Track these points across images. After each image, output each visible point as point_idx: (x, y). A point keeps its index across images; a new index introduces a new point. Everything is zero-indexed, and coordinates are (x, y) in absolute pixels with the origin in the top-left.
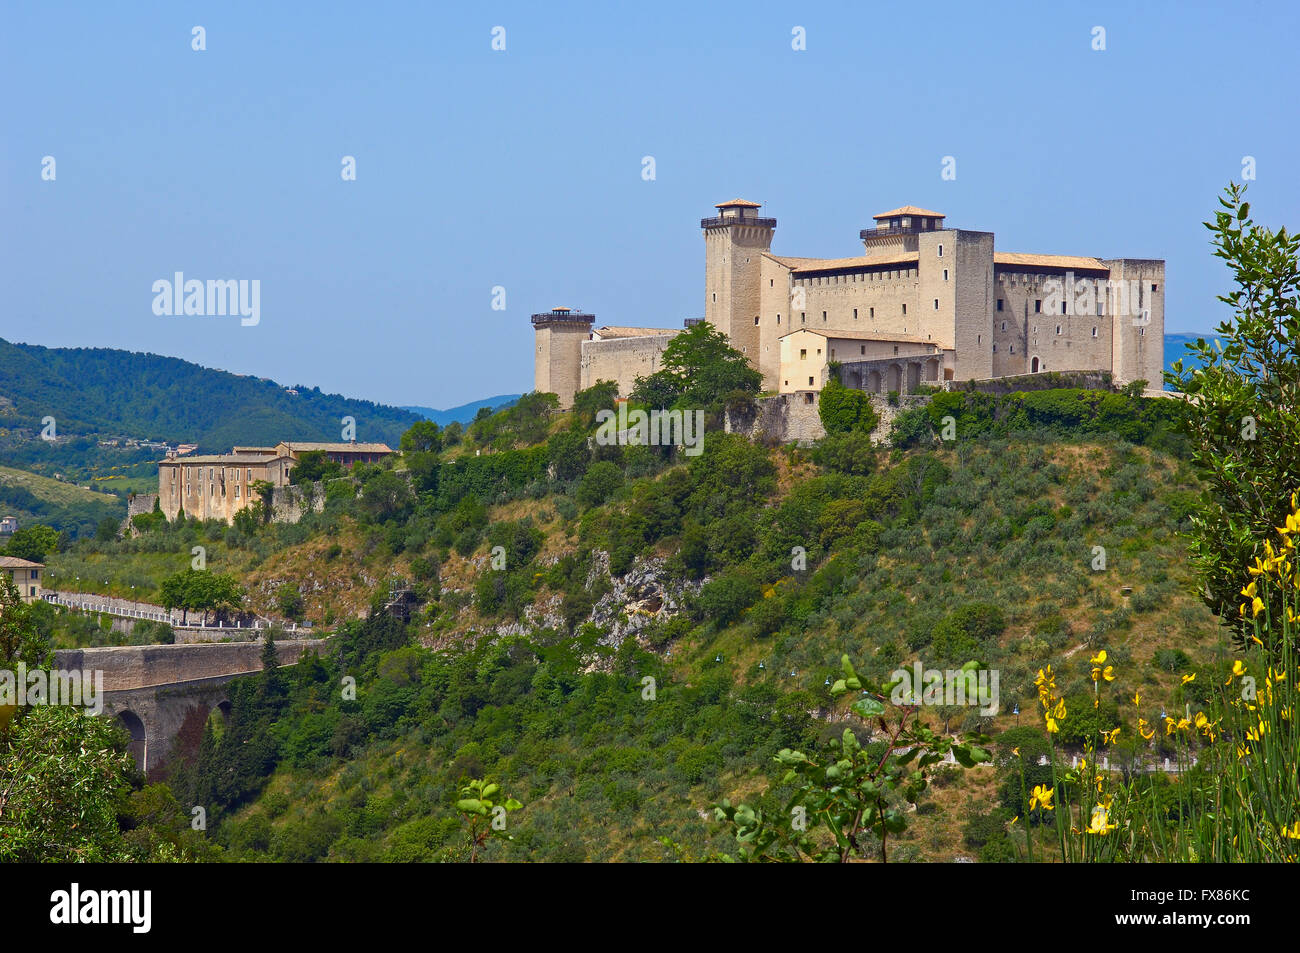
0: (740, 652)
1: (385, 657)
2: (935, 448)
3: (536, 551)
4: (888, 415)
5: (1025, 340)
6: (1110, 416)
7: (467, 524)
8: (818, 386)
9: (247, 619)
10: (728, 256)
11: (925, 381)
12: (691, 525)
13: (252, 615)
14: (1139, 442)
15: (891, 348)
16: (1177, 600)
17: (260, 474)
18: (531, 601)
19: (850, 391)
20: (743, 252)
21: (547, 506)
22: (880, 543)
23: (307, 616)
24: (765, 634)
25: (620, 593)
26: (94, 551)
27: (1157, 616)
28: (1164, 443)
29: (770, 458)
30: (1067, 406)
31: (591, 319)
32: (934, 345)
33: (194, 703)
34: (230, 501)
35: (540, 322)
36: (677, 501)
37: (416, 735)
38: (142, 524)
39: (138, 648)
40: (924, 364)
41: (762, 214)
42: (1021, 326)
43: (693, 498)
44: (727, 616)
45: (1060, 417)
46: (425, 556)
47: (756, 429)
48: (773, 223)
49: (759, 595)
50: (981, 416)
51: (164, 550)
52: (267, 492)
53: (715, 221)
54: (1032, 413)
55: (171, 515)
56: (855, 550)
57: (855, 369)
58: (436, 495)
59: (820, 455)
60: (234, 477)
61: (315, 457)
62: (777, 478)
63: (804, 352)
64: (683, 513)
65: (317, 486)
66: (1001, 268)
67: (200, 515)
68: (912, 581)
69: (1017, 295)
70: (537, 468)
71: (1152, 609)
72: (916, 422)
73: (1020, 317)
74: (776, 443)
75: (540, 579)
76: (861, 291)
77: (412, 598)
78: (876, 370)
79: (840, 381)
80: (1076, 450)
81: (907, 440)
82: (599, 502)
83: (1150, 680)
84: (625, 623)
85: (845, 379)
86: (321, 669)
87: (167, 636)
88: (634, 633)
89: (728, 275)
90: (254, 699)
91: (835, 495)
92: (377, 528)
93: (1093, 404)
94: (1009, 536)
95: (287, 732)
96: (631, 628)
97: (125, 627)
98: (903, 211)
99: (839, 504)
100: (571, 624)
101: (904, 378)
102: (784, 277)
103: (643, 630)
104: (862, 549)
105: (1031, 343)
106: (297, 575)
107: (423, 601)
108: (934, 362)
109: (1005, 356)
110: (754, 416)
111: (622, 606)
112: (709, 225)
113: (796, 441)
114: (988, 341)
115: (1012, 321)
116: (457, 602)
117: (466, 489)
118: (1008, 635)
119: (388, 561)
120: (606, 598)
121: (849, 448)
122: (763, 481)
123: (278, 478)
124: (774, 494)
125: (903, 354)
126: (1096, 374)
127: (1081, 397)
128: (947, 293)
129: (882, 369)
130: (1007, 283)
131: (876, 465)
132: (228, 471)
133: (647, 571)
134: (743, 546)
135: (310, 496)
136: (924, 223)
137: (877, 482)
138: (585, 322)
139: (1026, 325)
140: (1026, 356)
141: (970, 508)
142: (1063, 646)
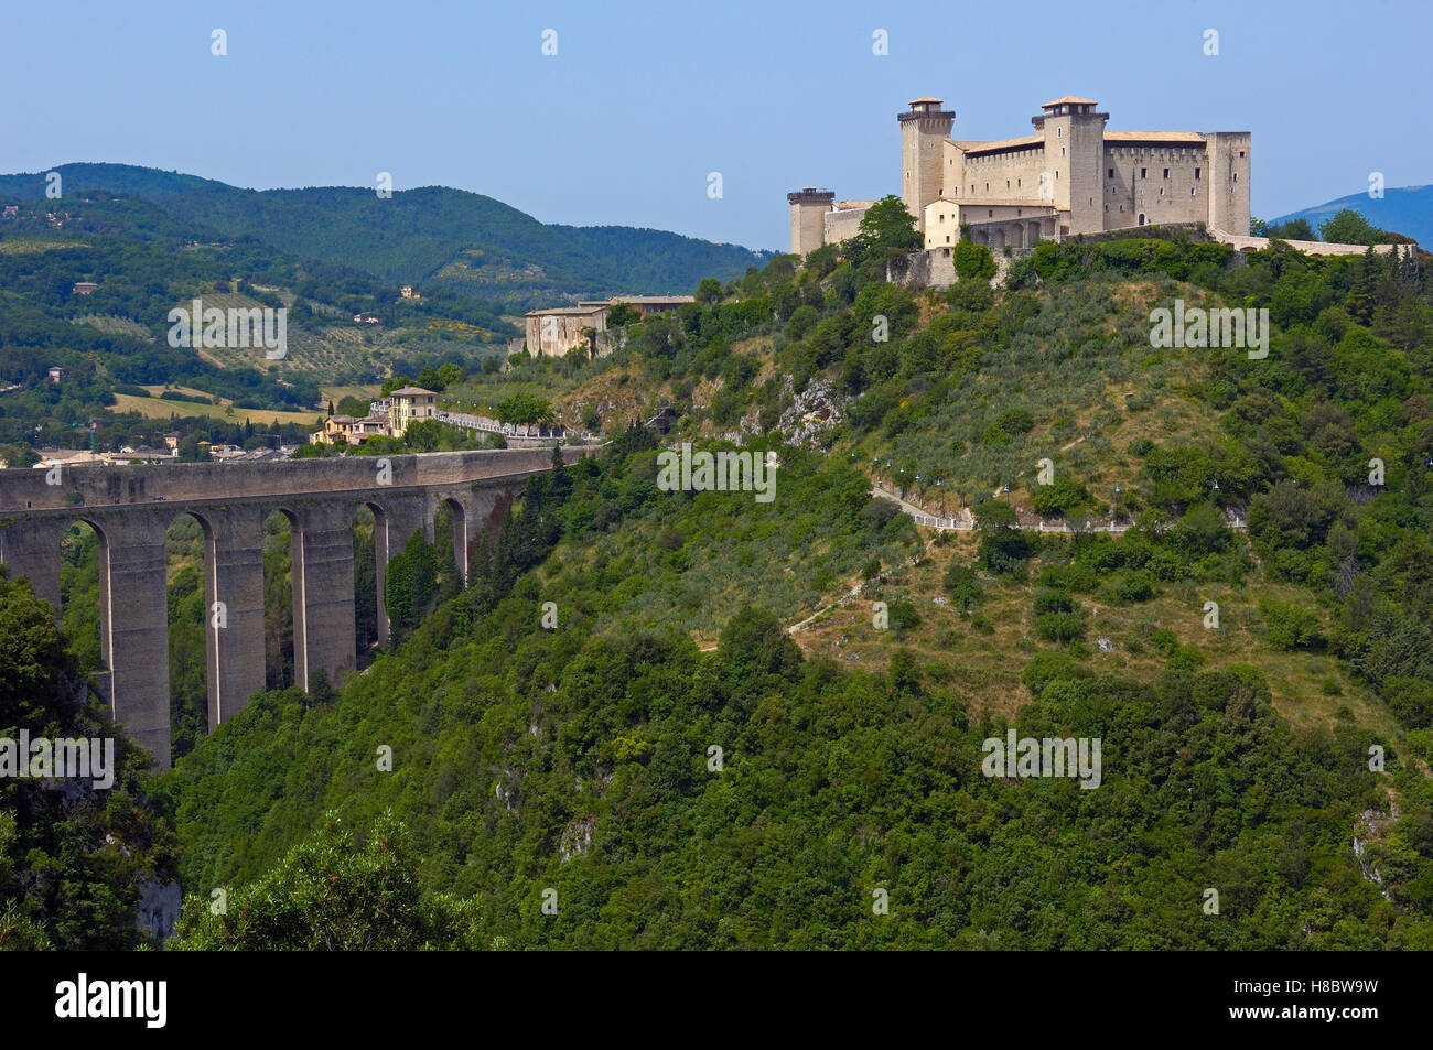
0: (875, 449)
1: (637, 455)
2: (1037, 289)
3: (755, 375)
4: (1003, 263)
5: (1132, 200)
6: (1162, 259)
7: (716, 356)
8: (952, 244)
9: (558, 432)
10: (916, 143)
11: (1044, 237)
12: (852, 352)
13: (563, 428)
14: (1183, 279)
15: (1016, 211)
16: (1166, 402)
17: (587, 322)
18: (744, 414)
19: (978, 245)
20: (929, 139)
21: (770, 342)
22: (981, 364)
23: (603, 428)
24: (892, 435)
25: (800, 408)
26: (481, 382)
27: (1144, 414)
28: (1202, 280)
29: (915, 300)
30: (1132, 253)
31: (832, 195)
32: (1053, 208)
33: (502, 493)
34: (570, 342)
35: (795, 198)
36: (843, 336)
37: (653, 516)
38: (515, 361)
39: (459, 453)
40: (1042, 222)
41: (944, 108)
42: (1129, 189)
43: (856, 332)
44: (874, 421)
45: (1126, 261)
46: (683, 382)
47: (909, 276)
48: (953, 114)
49: (896, 405)
50: (1072, 263)
51: (521, 380)
52: (592, 335)
53: (907, 115)
54: (1107, 257)
55: (534, 353)
56: (964, 370)
57: (982, 229)
58: (698, 335)
59: (952, 296)
60: (573, 323)
61: (622, 308)
62: (919, 315)
63: (942, 217)
64: (847, 345)
65: (623, 332)
66: (1109, 144)
67: (552, 353)
68: (997, 392)
69: (1125, 165)
70: (767, 313)
71: (1142, 409)
72: (1023, 268)
73: (1128, 183)
74: (922, 288)
75: (752, 397)
76: (1012, 166)
77: (672, 413)
78: (1001, 229)
79: (969, 238)
80: (1133, 287)
81: (1016, 284)
82: (800, 338)
83: (1123, 464)
84: (803, 429)
85: (974, 237)
86: (594, 467)
87: (501, 442)
88: (810, 436)
89: (917, 157)
90: (546, 490)
91: (958, 328)
92: (655, 360)
93: (1151, 250)
94: (1071, 355)
95: (568, 513)
96: (807, 432)
97: (482, 437)
98: (1063, 100)
99: (959, 335)
100: (766, 430)
101: (1026, 234)
102: (959, 158)
103: (816, 434)
104: (968, 369)
105: (1138, 202)
106: (596, 397)
107: (680, 415)
108: (1052, 221)
109: (1115, 214)
110: (907, 268)
111: (801, 416)
112: (904, 118)
113: (935, 287)
114: (1099, 202)
115: (1122, 186)
116: (702, 415)
117: (720, 330)
118: (1033, 433)
119: (660, 385)
120: (789, 410)
121: (971, 291)
122: (906, 318)
123: (600, 324)
124: (915, 328)
125: (1025, 215)
126: (1191, 225)
127: (1142, 245)
128: (1064, 165)
129: (1006, 228)
130: (1116, 156)
131: (991, 304)
132: (568, 320)
133: (818, 390)
134: (888, 368)
135: (619, 337)
136: (1080, 109)
137: (990, 317)
138: (827, 198)
139: (1133, 189)
140: (1134, 212)
141: (1045, 334)
142: (1069, 439)
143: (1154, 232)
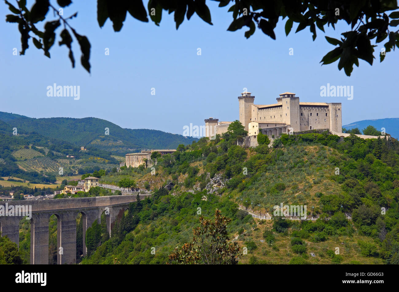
0: (236, 195)
1: (163, 197)
2: (282, 148)
3: (197, 173)
4: (272, 140)
5: (308, 122)
6: (319, 139)
7: (185, 167)
8: (257, 134)
9: (137, 190)
10: (244, 105)
11: (283, 133)
12: (227, 166)
13: (139, 189)
14: (326, 145)
15: (275, 125)
16: (325, 181)
17: (145, 157)
18: (195, 184)
19: (264, 135)
20: (247, 104)
21: (201, 163)
22: (267, 170)
23: (151, 189)
24: (241, 191)
25: (212, 182)
26: (112, 175)
27: (319, 185)
28: (331, 145)
29: (246, 151)
30: (310, 137)
31: (218, 120)
32: (285, 124)
33: (121, 208)
34: (139, 163)
35: (207, 121)
36: (225, 161)
37: (168, 215)
38: (122, 169)
39: (108, 196)
40: (282, 128)
41: (251, 95)
42: (307, 119)
43: (228, 160)
44: (234, 187)
45: (309, 140)
46: (175, 175)
47: (244, 144)
48: (254, 97)
49: (241, 182)
50: (292, 140)
51: (125, 174)
52: (146, 161)
53: (241, 97)
54: (303, 139)
55: (128, 166)
56: (262, 171)
57: (265, 130)
58: (179, 161)
59: (257, 150)
60: (140, 158)
61: (155, 153)
62: (247, 155)
63: (253, 126)
64: (226, 164)
65: (156, 160)
66: (301, 106)
67: (134, 166)
68: (272, 178)
69: (306, 112)
70: (200, 154)
71: (318, 183)
72: (278, 142)
73: (307, 117)
74: (248, 147)
75: (197, 179)
76: (272, 112)
77: (172, 184)
78: (270, 130)
79: (262, 133)
80: (311, 147)
81: (276, 146)
82: (211, 162)
83: (313, 200)
84: (213, 189)
85: (263, 132)
86: (149, 200)
87: (120, 193)
88: (215, 191)
89: (244, 109)
90: (135, 207)
91: (259, 159)
92: (166, 168)
93: (316, 137)
94: (294, 167)
95: (142, 214)
96: (214, 190)
97: (114, 192)
98: (285, 93)
99: (259, 161)
100: (202, 189)
101: (278, 132)
102: (256, 110)
103: (217, 191)
104: (263, 171)
105: (309, 123)
106: (149, 179)
107: (175, 185)
108: (285, 128)
109: (303, 126)
110: (243, 141)
111: (212, 185)
112: (240, 98)
113: (252, 147)
114: (299, 123)
115: (305, 118)
116: (181, 185)
117: (186, 159)
118: (286, 190)
119: (168, 176)
120: (209, 183)
121: (263, 148)
122: (244, 156)
123: (149, 158)
124: (246, 159)
125: (277, 126)
126: (325, 129)
127: (313, 135)
128: (288, 112)
129: (272, 130)
130: (303, 109)
131: (269, 152)
132: (139, 156)
133: (218, 177)
134: (238, 171)
135: (155, 162)
136: (291, 96)
137: (269, 156)
138: (216, 121)
139: (308, 119)
140: (308, 126)
141: (286, 161)
142: (297, 192)
143: (315, 132)
